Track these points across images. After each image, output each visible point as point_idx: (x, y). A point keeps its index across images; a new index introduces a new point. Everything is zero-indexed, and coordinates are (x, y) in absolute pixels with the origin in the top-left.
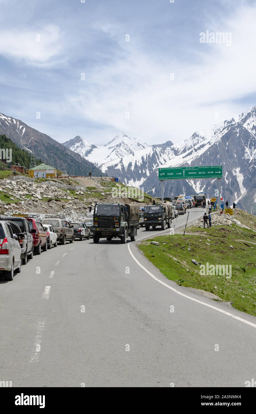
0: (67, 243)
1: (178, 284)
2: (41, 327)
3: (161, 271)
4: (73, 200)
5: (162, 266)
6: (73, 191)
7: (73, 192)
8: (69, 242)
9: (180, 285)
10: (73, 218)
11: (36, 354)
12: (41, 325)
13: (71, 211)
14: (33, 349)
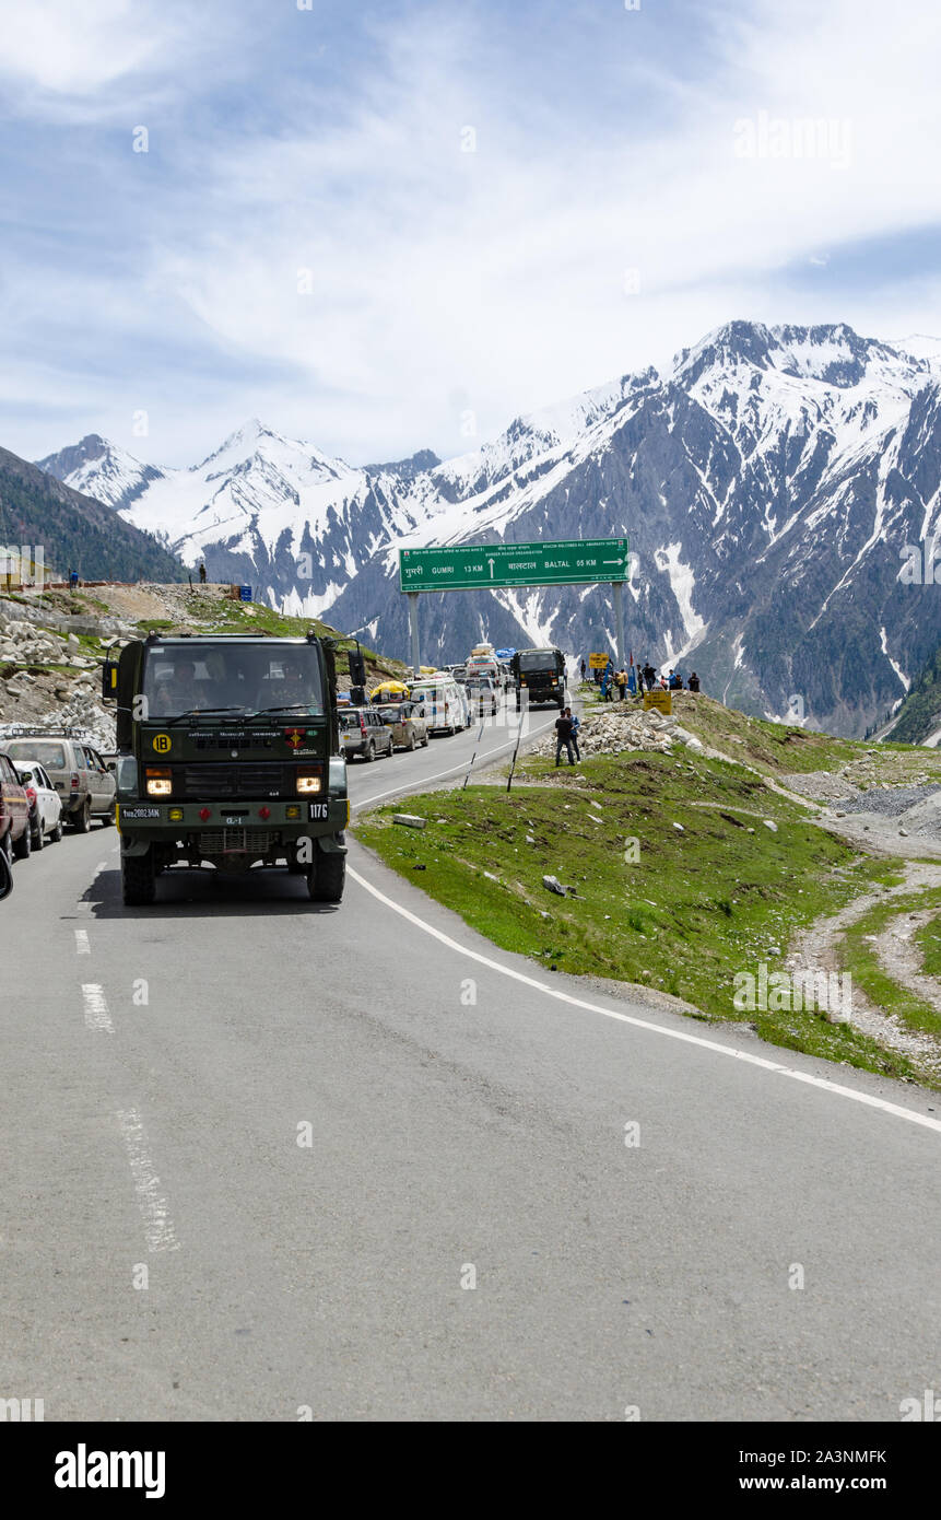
0: (93, 828)
1: (543, 964)
2: (133, 1128)
3: (467, 919)
4: (92, 668)
5: (464, 901)
6: (90, 635)
7: (89, 638)
8: (100, 822)
9: (554, 969)
10: (103, 735)
11: (161, 1222)
12: (131, 1122)
13: (90, 711)
14: (141, 1207)
